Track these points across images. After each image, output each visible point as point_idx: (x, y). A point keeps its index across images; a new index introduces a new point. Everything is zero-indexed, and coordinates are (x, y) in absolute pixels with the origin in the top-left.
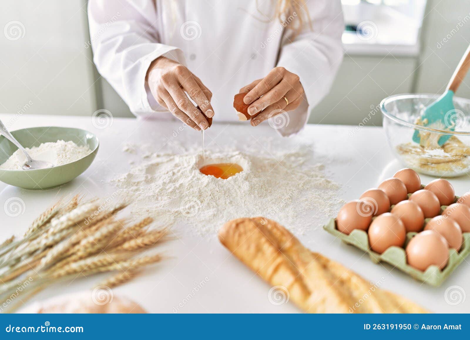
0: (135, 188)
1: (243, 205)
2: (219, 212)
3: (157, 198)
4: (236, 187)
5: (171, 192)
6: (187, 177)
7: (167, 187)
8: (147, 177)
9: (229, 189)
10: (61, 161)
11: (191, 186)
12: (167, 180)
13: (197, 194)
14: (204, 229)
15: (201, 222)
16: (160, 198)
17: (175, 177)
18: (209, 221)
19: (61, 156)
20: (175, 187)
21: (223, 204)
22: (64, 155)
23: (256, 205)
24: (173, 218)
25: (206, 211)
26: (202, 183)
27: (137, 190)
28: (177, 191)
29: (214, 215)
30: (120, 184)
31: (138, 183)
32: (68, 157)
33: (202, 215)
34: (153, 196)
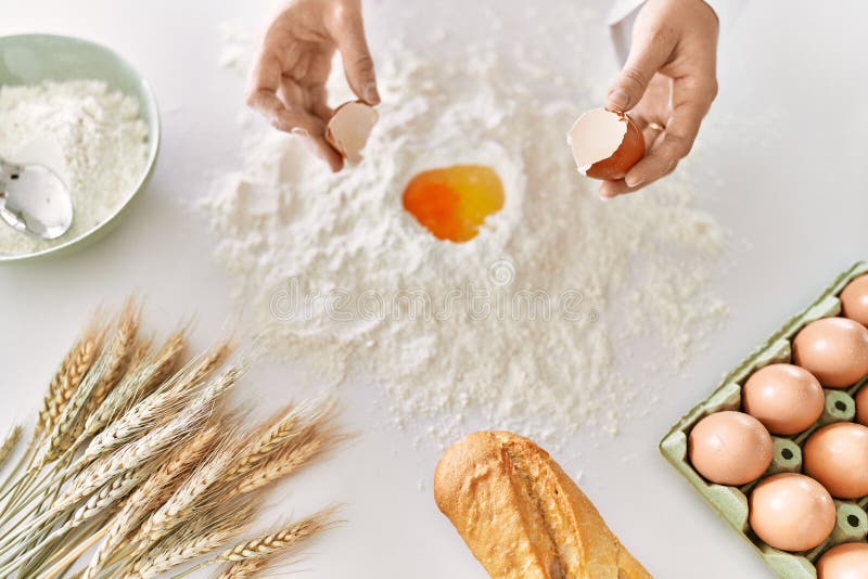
0: (254, 238)
1: (495, 325)
2: (442, 348)
3: (307, 284)
4: (483, 273)
5: (338, 273)
6: (373, 224)
7: (329, 250)
8: (282, 198)
9: (467, 280)
10: (80, 181)
11: (382, 263)
12: (328, 220)
13: (395, 288)
14: (408, 405)
15: (400, 380)
16: (313, 286)
17: (346, 214)
18: (418, 379)
19: (74, 163)
20: (347, 254)
21: (452, 321)
22: (82, 159)
23: (525, 325)
24: (341, 366)
25: (414, 344)
26: (407, 261)
27: (260, 248)
28: (352, 269)
29: (432, 361)
30: (224, 220)
31: (264, 218)
32: (93, 162)
33: (405, 356)
34: (299, 277)
